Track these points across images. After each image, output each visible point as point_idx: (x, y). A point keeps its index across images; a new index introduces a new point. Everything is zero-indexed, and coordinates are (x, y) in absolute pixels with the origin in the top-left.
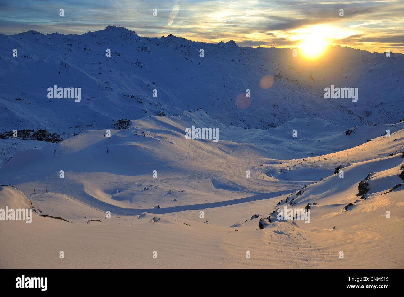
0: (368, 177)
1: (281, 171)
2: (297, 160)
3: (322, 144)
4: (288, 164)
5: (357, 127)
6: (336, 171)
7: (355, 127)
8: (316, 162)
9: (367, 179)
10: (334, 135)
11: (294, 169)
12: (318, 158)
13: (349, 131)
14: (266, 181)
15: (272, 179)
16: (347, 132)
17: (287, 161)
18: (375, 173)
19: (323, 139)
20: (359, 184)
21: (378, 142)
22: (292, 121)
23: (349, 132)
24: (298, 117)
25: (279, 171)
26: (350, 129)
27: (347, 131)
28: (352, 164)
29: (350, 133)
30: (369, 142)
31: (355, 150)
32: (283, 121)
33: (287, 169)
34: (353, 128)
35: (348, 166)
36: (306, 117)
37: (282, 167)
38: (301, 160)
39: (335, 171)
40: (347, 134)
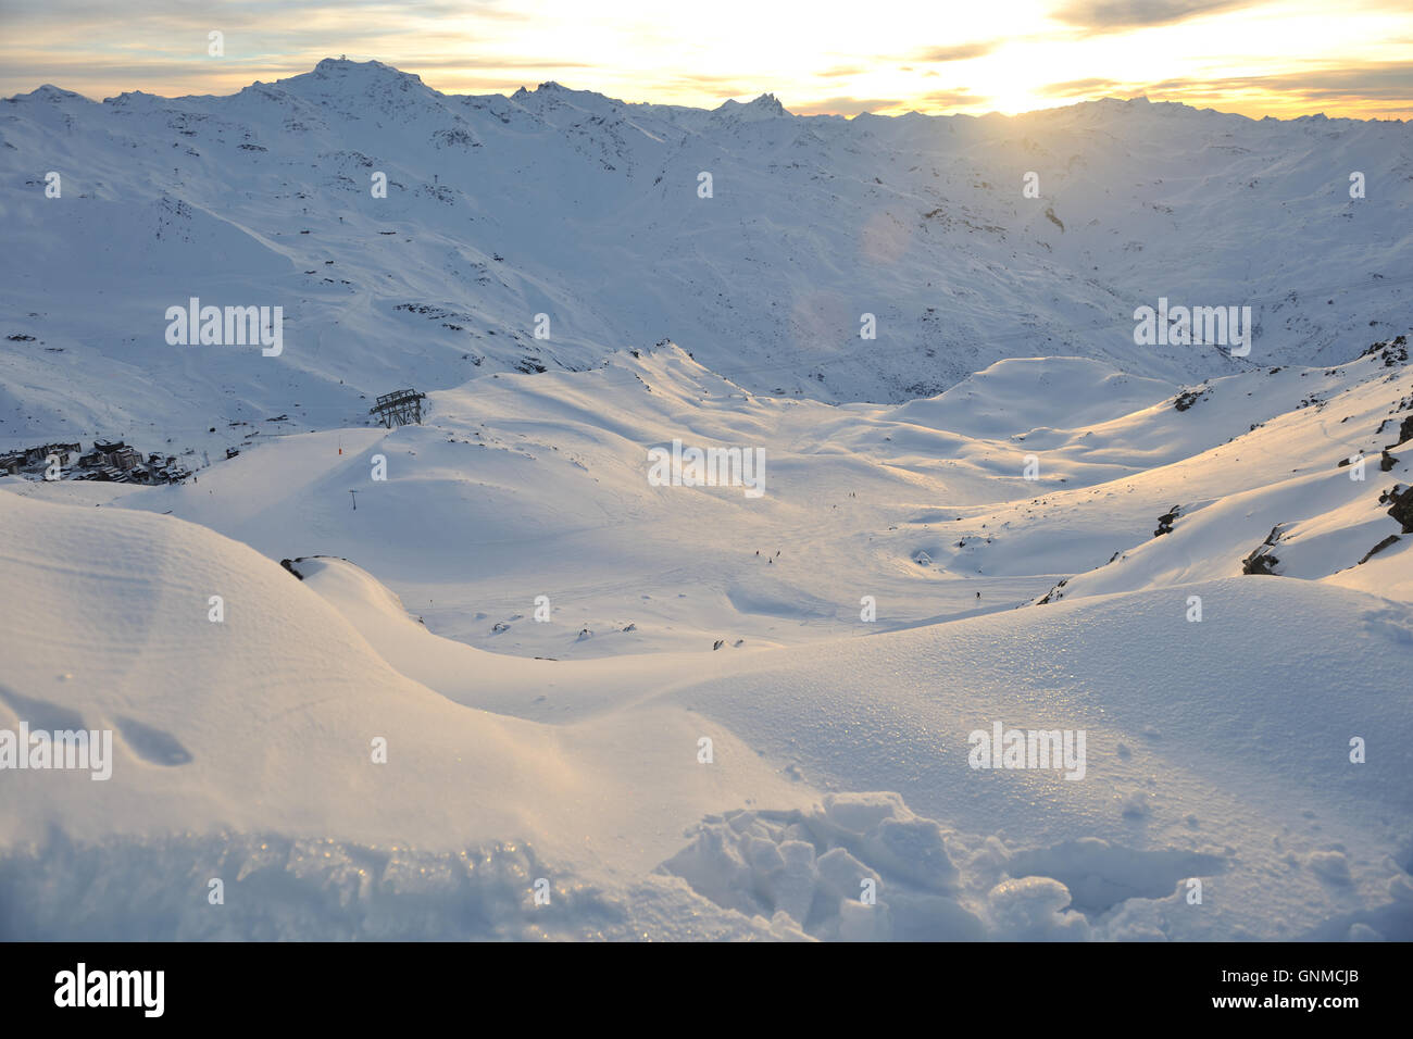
0: (1271, 538)
1: (961, 545)
2: (1014, 504)
3: (1096, 448)
4: (983, 519)
5: (1213, 382)
6: (1164, 526)
7: (1205, 382)
8: (1079, 507)
9: (1268, 543)
10: (1135, 414)
11: (1005, 534)
12: (1083, 494)
13: (1186, 396)
14: (912, 581)
15: (930, 572)
16: (1178, 401)
17: (979, 511)
18: (1296, 524)
19: (1100, 429)
20: (1244, 561)
21: (1288, 429)
22: (989, 370)
23: (1187, 401)
24: (1010, 356)
25: (956, 545)
26: (1190, 390)
27: (1179, 396)
28: (1214, 502)
29: (1192, 402)
30: (1258, 431)
31: (1210, 460)
32: (959, 374)
33: (982, 536)
34: (1200, 388)
35: (1200, 506)
36: (1035, 356)
37: (963, 530)
38: (1026, 503)
39: (1160, 526)
40: (1181, 406)
